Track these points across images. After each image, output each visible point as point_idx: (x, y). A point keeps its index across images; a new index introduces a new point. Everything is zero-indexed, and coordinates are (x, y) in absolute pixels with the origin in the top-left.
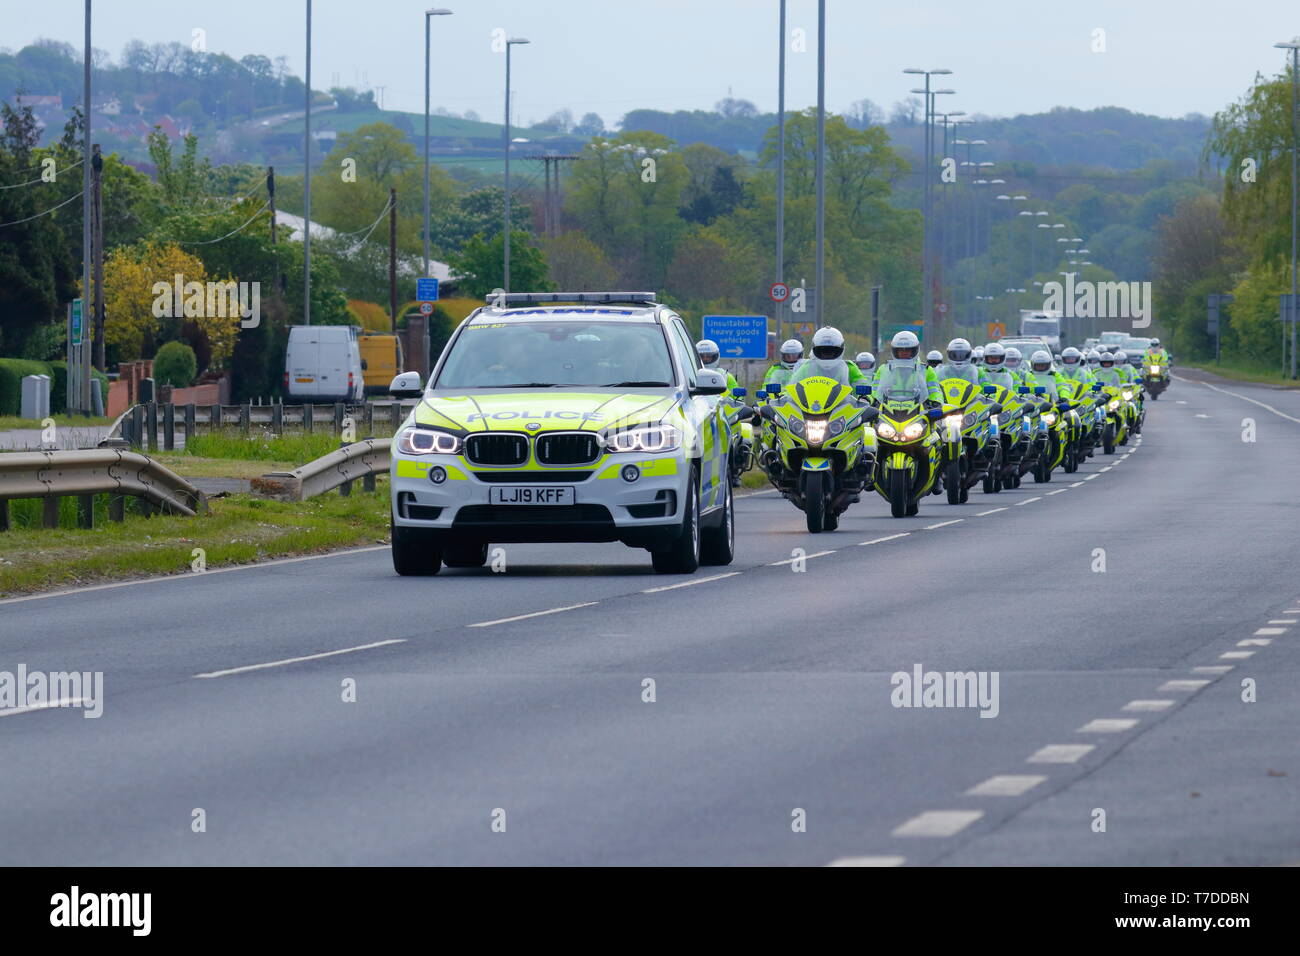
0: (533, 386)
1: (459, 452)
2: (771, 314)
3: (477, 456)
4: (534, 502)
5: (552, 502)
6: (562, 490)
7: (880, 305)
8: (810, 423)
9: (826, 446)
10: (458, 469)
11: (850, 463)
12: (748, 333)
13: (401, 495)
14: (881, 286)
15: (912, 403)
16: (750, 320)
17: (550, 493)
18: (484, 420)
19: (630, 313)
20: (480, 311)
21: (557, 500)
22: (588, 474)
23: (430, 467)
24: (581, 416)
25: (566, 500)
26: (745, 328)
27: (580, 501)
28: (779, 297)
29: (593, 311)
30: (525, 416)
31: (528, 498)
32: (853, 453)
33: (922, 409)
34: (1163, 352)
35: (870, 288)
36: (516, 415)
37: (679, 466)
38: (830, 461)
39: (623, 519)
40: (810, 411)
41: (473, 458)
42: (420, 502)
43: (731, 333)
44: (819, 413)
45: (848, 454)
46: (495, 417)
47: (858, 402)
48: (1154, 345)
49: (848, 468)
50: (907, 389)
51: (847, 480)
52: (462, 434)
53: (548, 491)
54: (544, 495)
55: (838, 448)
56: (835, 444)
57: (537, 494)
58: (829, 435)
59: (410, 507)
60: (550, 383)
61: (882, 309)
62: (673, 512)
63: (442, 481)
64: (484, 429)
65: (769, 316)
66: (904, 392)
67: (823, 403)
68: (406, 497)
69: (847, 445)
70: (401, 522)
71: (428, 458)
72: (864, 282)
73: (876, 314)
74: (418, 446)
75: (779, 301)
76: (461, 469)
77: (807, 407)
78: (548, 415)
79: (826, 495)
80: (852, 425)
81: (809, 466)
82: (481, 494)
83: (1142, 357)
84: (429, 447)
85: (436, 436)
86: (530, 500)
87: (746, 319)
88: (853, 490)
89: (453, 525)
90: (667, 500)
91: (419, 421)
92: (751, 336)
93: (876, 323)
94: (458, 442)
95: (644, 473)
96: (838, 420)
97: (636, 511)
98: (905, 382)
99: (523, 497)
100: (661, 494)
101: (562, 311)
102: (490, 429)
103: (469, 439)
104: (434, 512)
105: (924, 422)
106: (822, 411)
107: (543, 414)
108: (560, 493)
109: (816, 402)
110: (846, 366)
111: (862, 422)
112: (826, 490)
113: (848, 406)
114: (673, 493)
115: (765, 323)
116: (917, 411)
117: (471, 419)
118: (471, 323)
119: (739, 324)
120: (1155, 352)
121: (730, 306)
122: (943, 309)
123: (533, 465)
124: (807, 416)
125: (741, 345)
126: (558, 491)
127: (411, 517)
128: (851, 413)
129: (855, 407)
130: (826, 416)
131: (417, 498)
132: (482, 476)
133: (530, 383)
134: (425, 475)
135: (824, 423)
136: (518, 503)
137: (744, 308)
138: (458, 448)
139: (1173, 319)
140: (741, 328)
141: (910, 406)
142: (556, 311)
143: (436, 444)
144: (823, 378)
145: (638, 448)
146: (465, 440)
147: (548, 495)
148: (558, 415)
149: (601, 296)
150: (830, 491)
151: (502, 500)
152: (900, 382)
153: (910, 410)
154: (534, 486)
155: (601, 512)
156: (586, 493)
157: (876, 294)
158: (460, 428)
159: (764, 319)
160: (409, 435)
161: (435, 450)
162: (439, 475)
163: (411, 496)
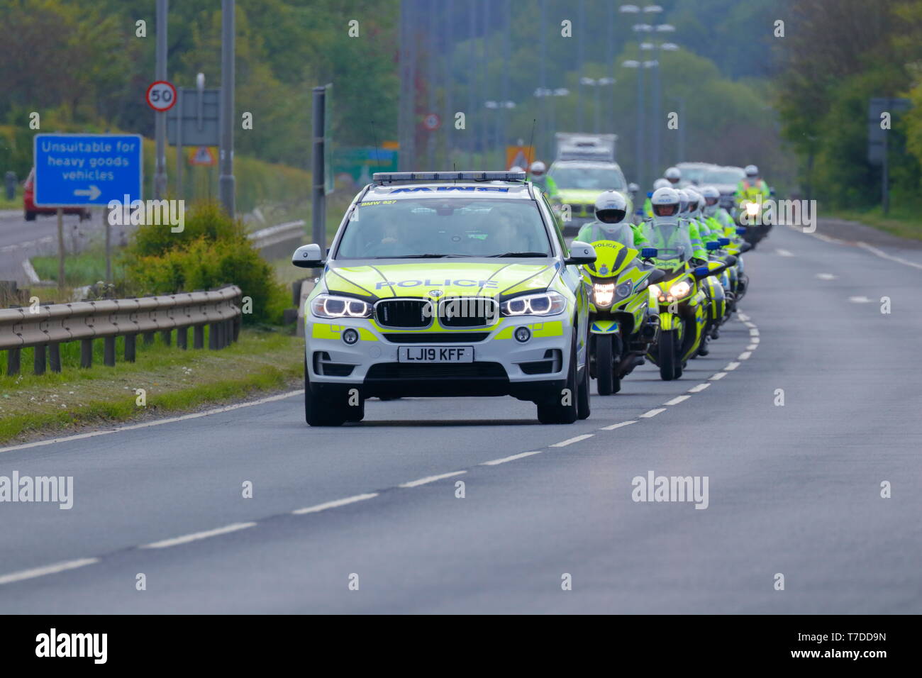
0: (425, 257)
1: (370, 315)
2: (149, 132)
3: (386, 320)
4: (437, 360)
5: (454, 360)
6: (463, 350)
7: (327, 117)
8: (597, 286)
9: (615, 309)
10: (370, 331)
11: (638, 325)
12: (110, 162)
13: (316, 354)
14: (329, 86)
15: (677, 261)
16: (113, 141)
17: (452, 352)
18: (391, 287)
19: (506, 190)
20: (368, 189)
21: (458, 359)
22: (484, 335)
23: (344, 329)
24: (478, 283)
25: (467, 358)
26: (105, 155)
27: (478, 359)
28: (161, 104)
29: (472, 189)
30: (428, 283)
31: (432, 357)
32: (640, 315)
33: (687, 267)
34: (762, 184)
35: (310, 90)
36: (419, 283)
37: (564, 328)
38: (618, 324)
39: (516, 375)
40: (598, 275)
41: (382, 321)
42: (333, 361)
43: (82, 163)
44: (606, 276)
45: (635, 316)
46: (401, 285)
47: (644, 265)
48: (750, 176)
49: (634, 331)
50: (669, 247)
51: (633, 342)
52: (371, 300)
53: (450, 350)
54: (447, 354)
55: (626, 310)
56: (623, 307)
57: (440, 353)
58: (616, 298)
59: (324, 365)
60: (441, 254)
61: (331, 124)
62: (559, 369)
63: (355, 342)
64: (392, 295)
65: (145, 135)
66: (666, 250)
67: (610, 266)
68: (321, 356)
69: (634, 308)
70: (315, 378)
71: (340, 321)
72: (302, 80)
73: (321, 132)
74: (330, 310)
75: (162, 110)
76: (371, 331)
77: (595, 271)
78: (448, 283)
79: (615, 357)
80: (639, 288)
81: (597, 329)
82: (389, 353)
83: (734, 193)
84: (340, 312)
85: (348, 302)
86: (434, 359)
87: (106, 141)
88: (640, 352)
89: (365, 381)
90: (554, 358)
91: (332, 288)
92: (113, 168)
93: (321, 147)
94: (368, 307)
95: (535, 334)
96: (626, 284)
97: (527, 368)
98: (666, 242)
99: (428, 356)
100: (549, 353)
101: (444, 189)
102: (398, 295)
103: (379, 304)
104: (347, 369)
105: (690, 280)
106: (610, 274)
107: (443, 283)
108: (461, 352)
109: (604, 266)
110: (631, 229)
111: (649, 284)
112: (615, 353)
113: (635, 270)
114: (559, 352)
115: (137, 149)
116: (682, 270)
117: (379, 286)
118: (364, 200)
119: (96, 148)
120: (752, 185)
121: (80, 119)
122: (431, 122)
123: (436, 328)
124: (596, 280)
125: (99, 184)
126: (459, 350)
127: (326, 374)
128: (637, 276)
129: (641, 270)
130: (613, 280)
131: (331, 358)
132: (389, 337)
133: (423, 254)
134: (339, 336)
135: (611, 287)
136: (423, 361)
137: (103, 122)
138: (368, 312)
139: (812, 138)
140: (98, 155)
141: (675, 265)
142: (439, 189)
143: (347, 308)
144: (609, 242)
145: (528, 312)
146: (375, 306)
147: (450, 354)
148: (456, 283)
149: (478, 174)
150: (618, 353)
151: (409, 359)
152: (661, 241)
153: (676, 269)
154: (437, 346)
155: (496, 369)
156: (483, 352)
157: (322, 98)
158: (370, 295)
159: (137, 141)
160: (322, 301)
161: (347, 313)
162: (351, 336)
163: (326, 355)
